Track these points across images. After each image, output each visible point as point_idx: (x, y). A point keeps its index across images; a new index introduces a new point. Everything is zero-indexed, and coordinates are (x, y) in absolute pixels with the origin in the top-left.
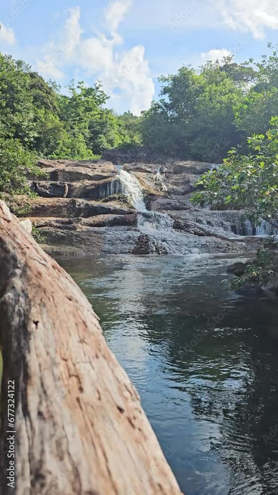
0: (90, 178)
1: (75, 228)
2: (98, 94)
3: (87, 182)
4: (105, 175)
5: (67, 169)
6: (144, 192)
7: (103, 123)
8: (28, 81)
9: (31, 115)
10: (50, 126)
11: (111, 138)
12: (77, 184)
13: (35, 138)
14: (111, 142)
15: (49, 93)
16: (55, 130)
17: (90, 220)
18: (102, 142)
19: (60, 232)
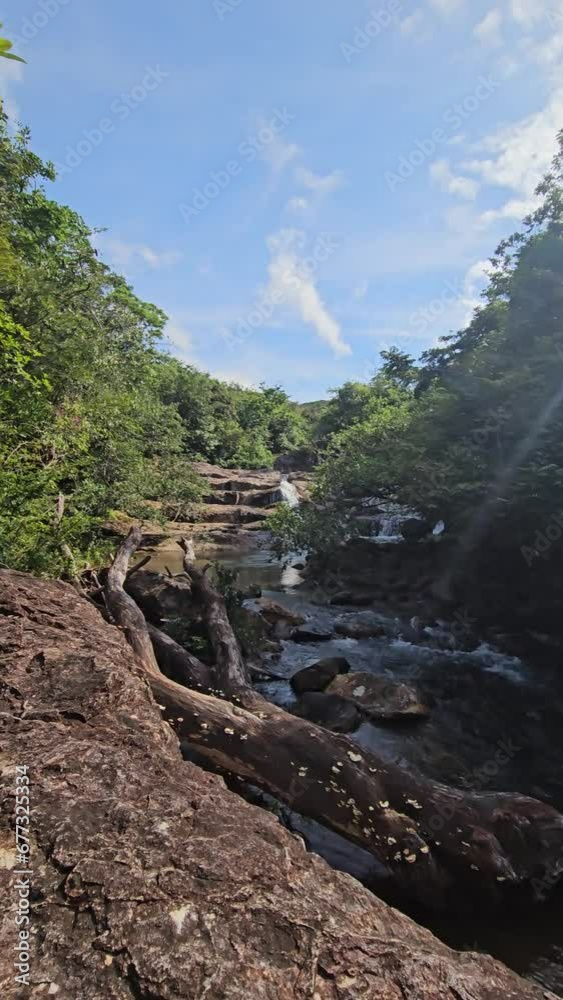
0: (257, 487)
1: (236, 533)
2: (279, 393)
3: (255, 492)
4: (270, 484)
5: (239, 480)
6: (300, 499)
7: (284, 422)
8: (211, 395)
9: (212, 427)
10: (230, 432)
11: (292, 436)
12: (246, 494)
13: (216, 447)
14: (292, 441)
15: (229, 403)
16: (236, 437)
17: (250, 525)
18: (282, 441)
19: (224, 535)
